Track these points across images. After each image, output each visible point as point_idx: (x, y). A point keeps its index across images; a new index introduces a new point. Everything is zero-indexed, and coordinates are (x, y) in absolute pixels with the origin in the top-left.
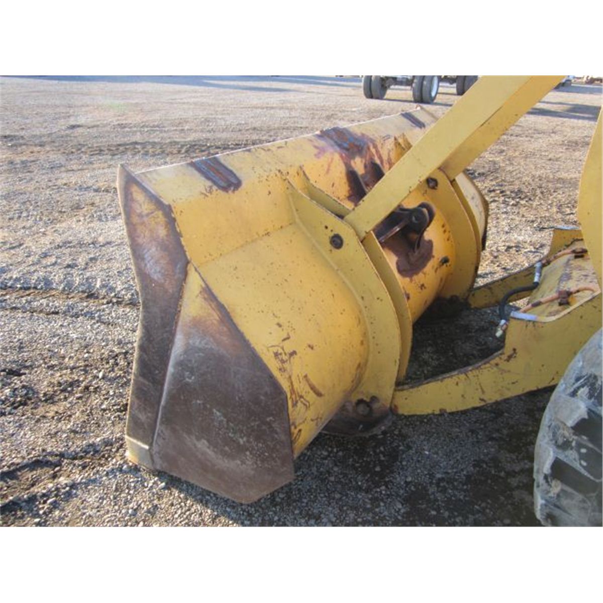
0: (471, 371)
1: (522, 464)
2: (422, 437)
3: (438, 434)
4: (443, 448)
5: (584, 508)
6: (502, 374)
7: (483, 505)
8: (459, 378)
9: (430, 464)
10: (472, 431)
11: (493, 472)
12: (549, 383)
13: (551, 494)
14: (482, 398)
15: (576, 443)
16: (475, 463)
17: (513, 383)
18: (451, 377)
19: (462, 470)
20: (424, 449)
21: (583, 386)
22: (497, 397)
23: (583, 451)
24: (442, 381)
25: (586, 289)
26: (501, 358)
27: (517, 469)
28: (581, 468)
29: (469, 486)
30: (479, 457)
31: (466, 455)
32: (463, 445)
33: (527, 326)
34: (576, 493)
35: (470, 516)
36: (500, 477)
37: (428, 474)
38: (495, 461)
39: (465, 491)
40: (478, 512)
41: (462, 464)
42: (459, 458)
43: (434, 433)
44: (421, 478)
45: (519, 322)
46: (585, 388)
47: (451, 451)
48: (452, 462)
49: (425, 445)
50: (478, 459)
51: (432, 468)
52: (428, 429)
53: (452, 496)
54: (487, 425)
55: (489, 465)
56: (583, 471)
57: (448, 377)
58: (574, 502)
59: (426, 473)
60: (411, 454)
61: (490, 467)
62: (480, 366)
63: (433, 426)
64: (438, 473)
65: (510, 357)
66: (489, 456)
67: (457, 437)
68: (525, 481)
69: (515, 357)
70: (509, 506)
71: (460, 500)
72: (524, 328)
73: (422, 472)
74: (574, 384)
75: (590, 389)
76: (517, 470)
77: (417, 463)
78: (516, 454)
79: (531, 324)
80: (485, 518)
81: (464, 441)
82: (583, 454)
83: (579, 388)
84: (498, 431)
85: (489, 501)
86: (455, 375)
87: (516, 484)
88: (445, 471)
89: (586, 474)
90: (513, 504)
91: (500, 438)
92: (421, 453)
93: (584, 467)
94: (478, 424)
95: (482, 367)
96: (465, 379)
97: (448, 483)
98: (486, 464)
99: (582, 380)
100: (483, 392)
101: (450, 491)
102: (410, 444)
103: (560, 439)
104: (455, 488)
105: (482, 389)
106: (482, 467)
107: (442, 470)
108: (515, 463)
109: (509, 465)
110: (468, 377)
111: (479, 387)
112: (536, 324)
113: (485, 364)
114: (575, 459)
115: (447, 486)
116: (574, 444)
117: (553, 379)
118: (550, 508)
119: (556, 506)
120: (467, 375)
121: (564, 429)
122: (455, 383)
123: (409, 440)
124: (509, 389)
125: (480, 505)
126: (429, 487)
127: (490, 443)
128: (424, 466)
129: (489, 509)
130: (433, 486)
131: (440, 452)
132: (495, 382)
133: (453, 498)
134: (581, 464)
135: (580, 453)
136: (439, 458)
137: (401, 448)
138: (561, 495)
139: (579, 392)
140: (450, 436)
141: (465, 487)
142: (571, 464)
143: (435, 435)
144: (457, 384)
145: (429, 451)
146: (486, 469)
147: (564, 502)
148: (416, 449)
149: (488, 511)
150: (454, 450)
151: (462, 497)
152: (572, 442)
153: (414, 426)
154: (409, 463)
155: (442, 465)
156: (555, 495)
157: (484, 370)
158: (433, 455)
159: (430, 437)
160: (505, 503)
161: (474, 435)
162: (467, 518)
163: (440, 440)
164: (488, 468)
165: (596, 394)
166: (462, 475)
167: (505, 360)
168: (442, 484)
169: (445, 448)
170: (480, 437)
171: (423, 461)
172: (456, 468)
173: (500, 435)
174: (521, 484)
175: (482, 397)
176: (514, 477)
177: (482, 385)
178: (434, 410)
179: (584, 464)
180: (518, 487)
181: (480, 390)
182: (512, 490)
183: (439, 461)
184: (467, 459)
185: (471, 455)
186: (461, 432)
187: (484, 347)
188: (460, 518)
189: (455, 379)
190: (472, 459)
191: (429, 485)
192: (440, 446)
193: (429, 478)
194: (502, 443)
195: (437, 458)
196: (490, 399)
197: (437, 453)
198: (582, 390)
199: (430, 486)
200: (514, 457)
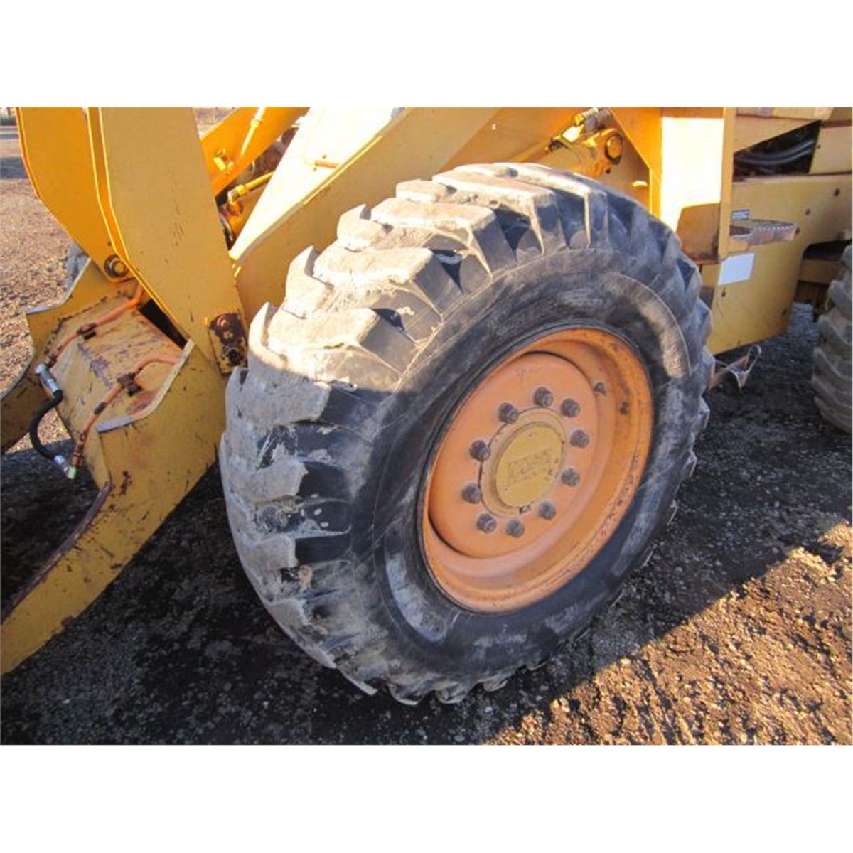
0: (80, 537)
1: (184, 619)
2: (42, 690)
3: (57, 668)
4: (81, 679)
5: (347, 571)
6: (124, 516)
7: (190, 694)
8: (68, 560)
9: (85, 711)
10: (97, 630)
11: (165, 653)
12: (186, 490)
13: (304, 588)
14: (113, 564)
15: (305, 510)
16: (137, 659)
17: (144, 518)
18: (56, 564)
19: (130, 681)
20: (60, 701)
21: (274, 447)
22: (134, 549)
23: (318, 512)
24: (43, 579)
25: (147, 363)
26: (113, 496)
27: (185, 628)
28: (325, 532)
29: (155, 690)
30: (135, 651)
31: (117, 661)
32: (103, 653)
33: (126, 433)
34: (331, 562)
35: (188, 719)
36: (176, 651)
37: (96, 722)
38: (155, 639)
39: (156, 699)
40: (192, 705)
41: (124, 676)
42: (112, 671)
43: (51, 672)
44: (91, 736)
45: (113, 433)
46: (278, 446)
47: (95, 673)
48: (109, 684)
49: (55, 696)
50: (134, 654)
51: (91, 712)
52: (39, 673)
53: (147, 719)
54: (107, 610)
55: (153, 649)
56: (328, 534)
57: (51, 569)
58: (334, 574)
59: (90, 724)
60: (47, 722)
61: (157, 650)
62: (90, 524)
63: (41, 665)
64: (106, 710)
65: (124, 487)
66: (144, 640)
67: (85, 651)
68: (205, 633)
69: (131, 482)
70: (216, 670)
71: (160, 714)
72: (125, 438)
73: (84, 728)
74: (258, 452)
75: (285, 444)
76: (186, 630)
77: (66, 725)
78: (169, 614)
79: (130, 426)
80: (205, 706)
81: (98, 649)
82: (319, 515)
83: (269, 453)
84: (125, 607)
85: (192, 685)
86: (60, 559)
87: (199, 644)
88: (111, 700)
89: (333, 534)
90: (216, 665)
91: (136, 612)
92: (58, 709)
93: (328, 529)
94: (95, 618)
95: (93, 523)
96: (78, 554)
97: (129, 710)
98: (149, 650)
99: (267, 442)
100: (112, 556)
101: (141, 715)
102: (33, 712)
103: (281, 521)
104: (142, 707)
105: (108, 553)
106: (148, 658)
107: (107, 703)
108: (176, 624)
109: (172, 631)
110: (81, 549)
111: (103, 553)
112: (136, 425)
113: (95, 516)
114: (313, 528)
115: (131, 714)
116: (303, 513)
117: (188, 482)
118: (314, 602)
119: (317, 595)
120: (77, 548)
121: (281, 507)
122: (66, 569)
123: (26, 708)
124: (142, 530)
125: (186, 699)
126: (112, 736)
127: (130, 626)
128: (80, 719)
129: (200, 691)
130: (114, 730)
131: (82, 686)
132: (120, 532)
133: (152, 719)
134: (322, 529)
135: (315, 518)
136: (89, 694)
137: (25, 727)
138: (316, 578)
139: (274, 456)
140: (75, 658)
141: (152, 696)
142: (313, 536)
143: (55, 672)
144: (69, 569)
145: (68, 697)
146: (154, 657)
147: (323, 583)
148: (49, 710)
149: (200, 696)
150: (97, 669)
151: (160, 709)
152: (299, 513)
153: (13, 687)
154: (56, 735)
155: (100, 698)
156: (309, 586)
157: (97, 526)
158: (77, 698)
159: (52, 680)
160: (208, 671)
161: (104, 633)
162: (188, 723)
163: (67, 673)
164: (156, 654)
165: (296, 445)
166: (136, 687)
167: (120, 495)
168: (123, 718)
169: (84, 675)
170: (112, 630)
171: (73, 715)
172: (122, 684)
173: (134, 609)
174: (204, 639)
175: (113, 562)
176: (189, 638)
177: (105, 547)
178: (53, 631)
179: (325, 525)
180: (204, 645)
181: (105, 556)
182: (200, 653)
183: (91, 698)
184: (123, 665)
185: (123, 657)
186: (85, 642)
187: (11, 525)
188: (181, 731)
189: (63, 564)
190: (129, 660)
191: (109, 734)
192: (76, 680)
193: (101, 726)
194: (142, 615)
195: (86, 696)
196: (126, 558)
197: (80, 691)
198: (275, 452)
199: (112, 733)
200: (170, 619)
